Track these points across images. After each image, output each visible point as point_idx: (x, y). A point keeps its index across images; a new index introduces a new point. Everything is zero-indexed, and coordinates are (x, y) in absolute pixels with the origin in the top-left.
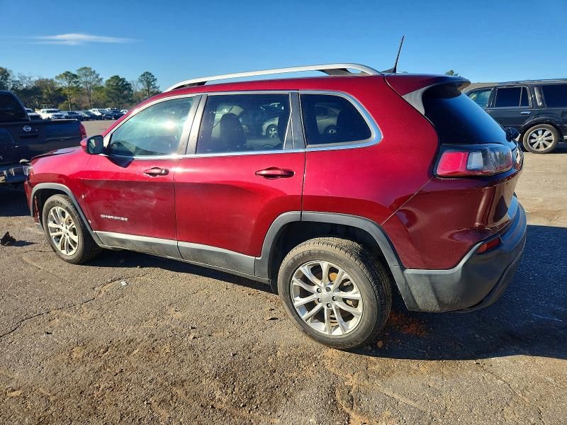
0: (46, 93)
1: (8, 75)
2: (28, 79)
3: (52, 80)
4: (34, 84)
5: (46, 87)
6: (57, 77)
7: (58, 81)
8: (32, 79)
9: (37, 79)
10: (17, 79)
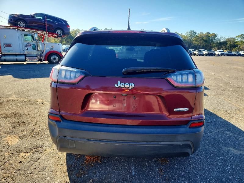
0: (229, 44)
1: (216, 36)
2: (224, 38)
3: (234, 38)
4: (226, 40)
5: (230, 41)
6: (236, 37)
7: (236, 39)
8: (225, 38)
9: (228, 38)
10: (219, 38)
